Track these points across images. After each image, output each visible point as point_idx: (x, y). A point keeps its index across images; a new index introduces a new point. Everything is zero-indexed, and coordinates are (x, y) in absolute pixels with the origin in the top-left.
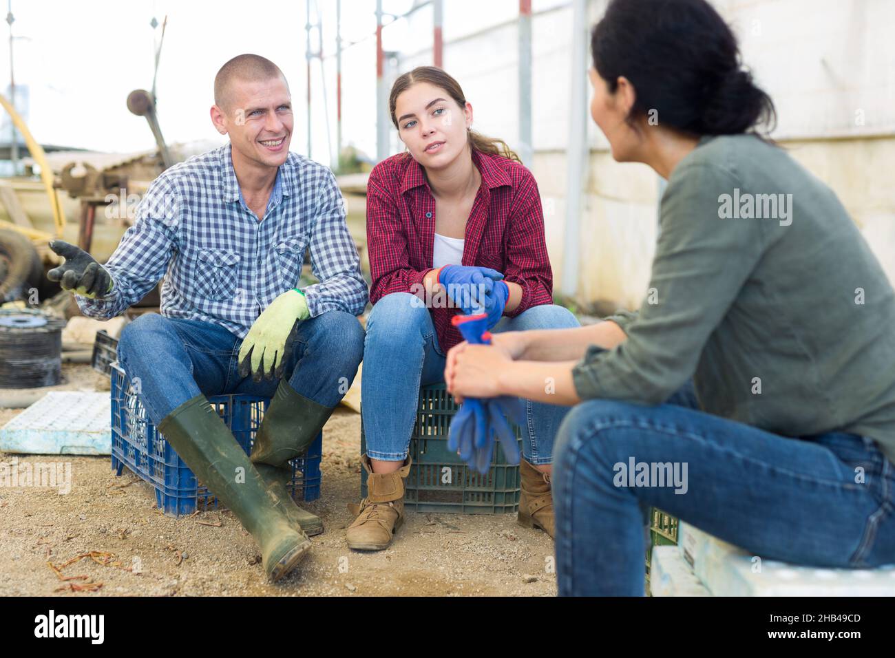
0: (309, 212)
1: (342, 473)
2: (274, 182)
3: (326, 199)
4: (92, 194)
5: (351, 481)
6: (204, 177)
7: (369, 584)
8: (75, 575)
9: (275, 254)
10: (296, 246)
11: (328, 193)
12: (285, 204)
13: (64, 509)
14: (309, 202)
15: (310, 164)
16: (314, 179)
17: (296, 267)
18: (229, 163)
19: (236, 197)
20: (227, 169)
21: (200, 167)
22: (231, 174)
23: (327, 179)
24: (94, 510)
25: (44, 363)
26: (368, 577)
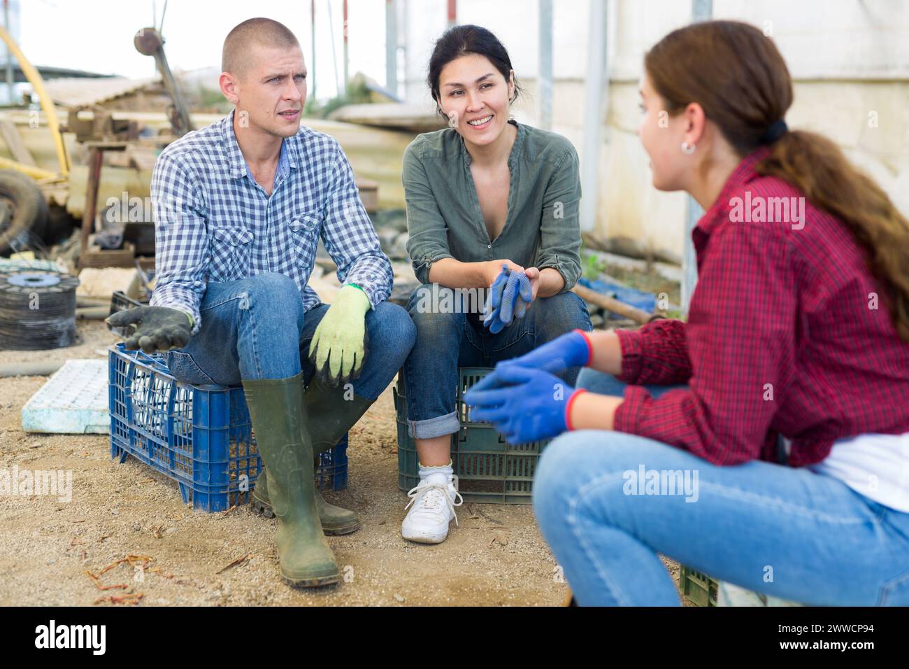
0: (321, 187)
1: (376, 454)
2: (280, 154)
3: (338, 173)
4: (100, 139)
5: (386, 464)
6: (207, 152)
7: (418, 594)
8: (113, 583)
9: (289, 232)
10: (310, 224)
11: (340, 166)
12: (293, 177)
13: (93, 502)
14: (320, 177)
15: (316, 136)
16: (322, 152)
17: (309, 245)
18: (232, 137)
19: (244, 172)
20: (231, 144)
21: (202, 143)
22: (235, 148)
23: (337, 150)
24: (126, 503)
25: (59, 323)
26: (416, 585)
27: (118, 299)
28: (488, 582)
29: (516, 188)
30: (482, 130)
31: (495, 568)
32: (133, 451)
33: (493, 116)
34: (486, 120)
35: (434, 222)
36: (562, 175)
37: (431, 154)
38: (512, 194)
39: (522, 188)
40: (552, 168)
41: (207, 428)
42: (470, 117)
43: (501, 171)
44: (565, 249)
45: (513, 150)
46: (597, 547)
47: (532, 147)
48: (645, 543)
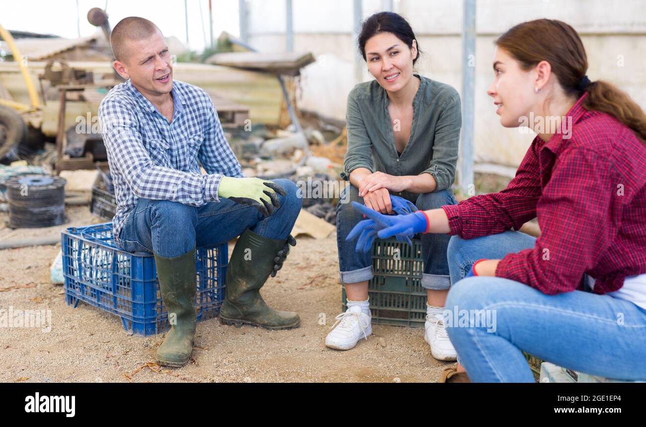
0: (203, 118)
4: (67, 84)
5: (294, 297)
10: (198, 141)
12: (184, 112)
14: (201, 112)
19: (153, 109)
25: (55, 209)
26: (336, 375)
27: (97, 193)
28: (381, 371)
29: (416, 121)
30: (392, 82)
31: (383, 362)
32: (84, 298)
33: (399, 73)
34: (395, 76)
35: (361, 142)
36: (447, 112)
37: (363, 97)
38: (413, 125)
39: (419, 122)
40: (440, 109)
41: (142, 280)
42: (385, 74)
43: (409, 110)
44: (445, 161)
45: (416, 95)
46: (487, 348)
47: (429, 95)
48: (515, 345)
